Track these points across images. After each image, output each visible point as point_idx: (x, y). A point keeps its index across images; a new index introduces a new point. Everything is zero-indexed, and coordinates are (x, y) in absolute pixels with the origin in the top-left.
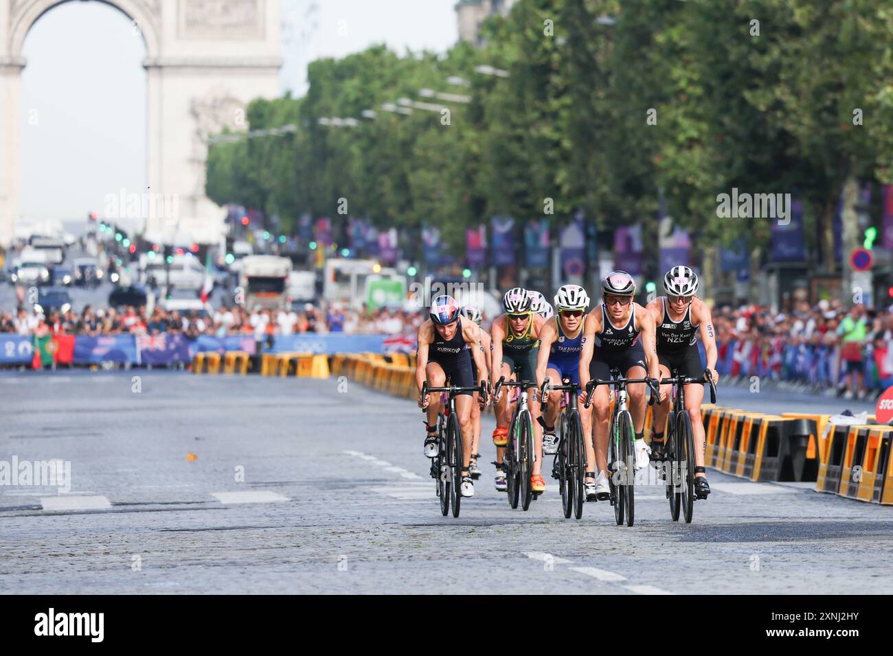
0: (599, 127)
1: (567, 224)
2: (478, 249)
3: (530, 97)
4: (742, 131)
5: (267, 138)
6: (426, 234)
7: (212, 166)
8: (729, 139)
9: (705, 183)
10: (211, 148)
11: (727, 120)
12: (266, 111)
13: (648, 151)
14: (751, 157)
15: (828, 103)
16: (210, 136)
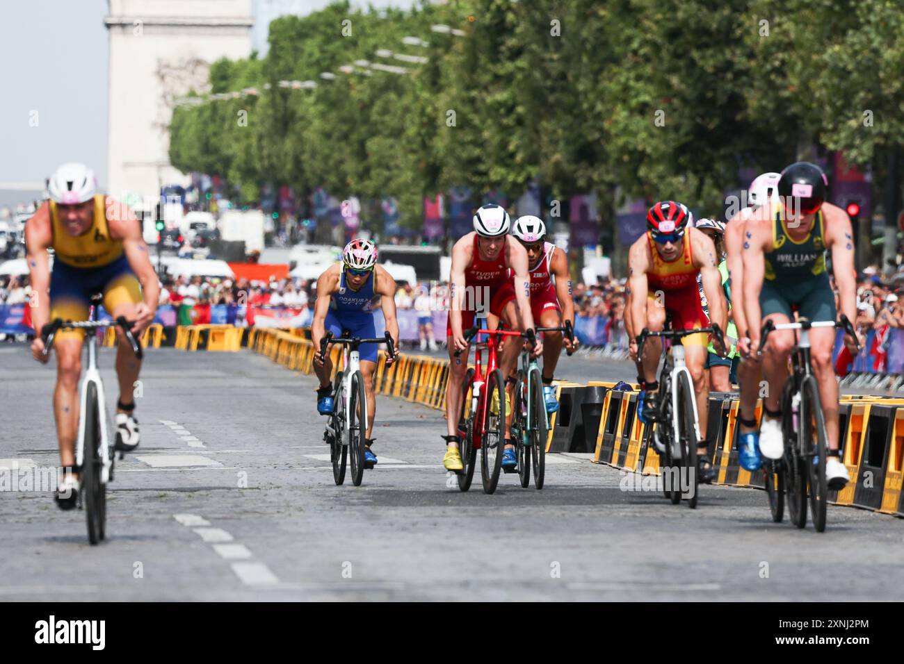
0: (552, 90)
1: (521, 193)
2: (438, 221)
3: (483, 59)
4: (690, 93)
5: (231, 100)
6: (385, 204)
7: (175, 130)
8: (676, 102)
9: (655, 149)
10: (176, 111)
11: (675, 80)
12: (230, 71)
13: (599, 116)
14: (699, 120)
15: (777, 63)
16: (175, 98)
